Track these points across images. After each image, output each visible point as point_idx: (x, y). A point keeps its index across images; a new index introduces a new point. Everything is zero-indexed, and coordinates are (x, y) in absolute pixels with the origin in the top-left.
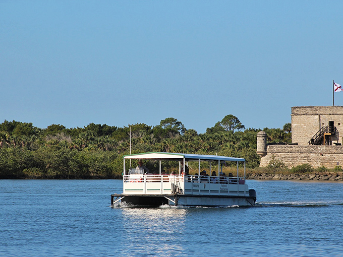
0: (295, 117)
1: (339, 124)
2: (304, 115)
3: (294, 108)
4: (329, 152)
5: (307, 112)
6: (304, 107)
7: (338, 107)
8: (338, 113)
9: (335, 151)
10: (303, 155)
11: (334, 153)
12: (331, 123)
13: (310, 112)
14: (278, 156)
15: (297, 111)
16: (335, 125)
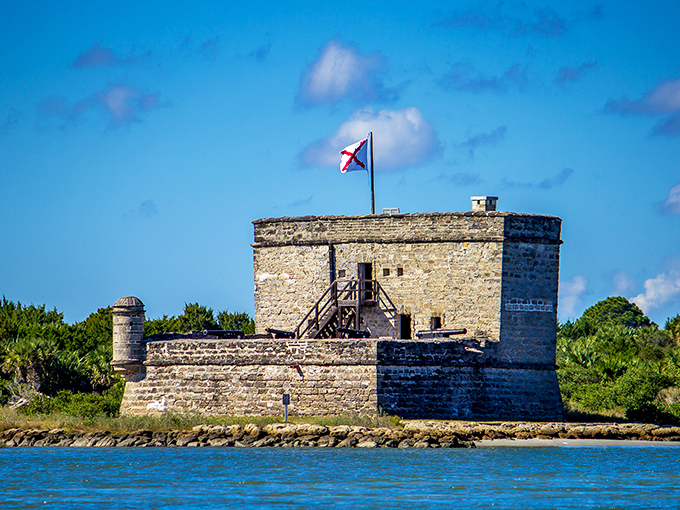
0: (264, 250)
1: (387, 272)
2: (289, 244)
3: (261, 224)
4: (318, 360)
5: (296, 234)
6: (289, 221)
7: (383, 217)
8: (386, 236)
9: (335, 358)
10: (246, 370)
11: (333, 364)
12: (366, 269)
13: (306, 235)
14: (174, 376)
15: (271, 232)
16: (377, 274)
